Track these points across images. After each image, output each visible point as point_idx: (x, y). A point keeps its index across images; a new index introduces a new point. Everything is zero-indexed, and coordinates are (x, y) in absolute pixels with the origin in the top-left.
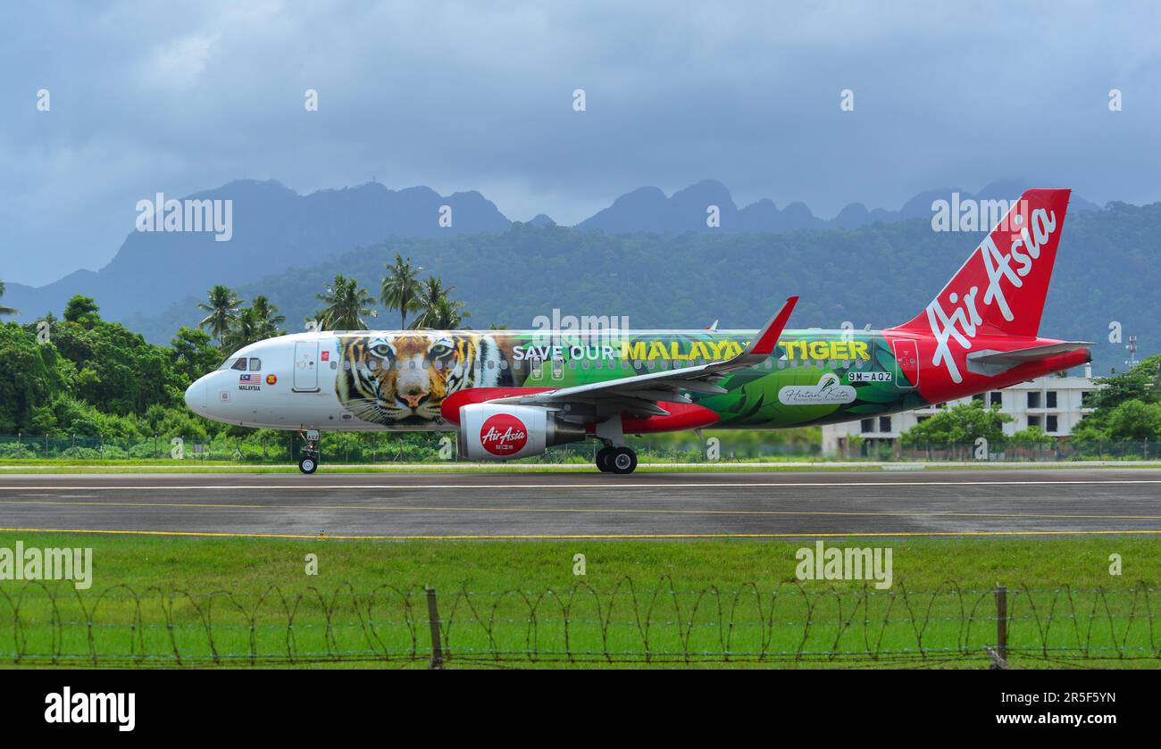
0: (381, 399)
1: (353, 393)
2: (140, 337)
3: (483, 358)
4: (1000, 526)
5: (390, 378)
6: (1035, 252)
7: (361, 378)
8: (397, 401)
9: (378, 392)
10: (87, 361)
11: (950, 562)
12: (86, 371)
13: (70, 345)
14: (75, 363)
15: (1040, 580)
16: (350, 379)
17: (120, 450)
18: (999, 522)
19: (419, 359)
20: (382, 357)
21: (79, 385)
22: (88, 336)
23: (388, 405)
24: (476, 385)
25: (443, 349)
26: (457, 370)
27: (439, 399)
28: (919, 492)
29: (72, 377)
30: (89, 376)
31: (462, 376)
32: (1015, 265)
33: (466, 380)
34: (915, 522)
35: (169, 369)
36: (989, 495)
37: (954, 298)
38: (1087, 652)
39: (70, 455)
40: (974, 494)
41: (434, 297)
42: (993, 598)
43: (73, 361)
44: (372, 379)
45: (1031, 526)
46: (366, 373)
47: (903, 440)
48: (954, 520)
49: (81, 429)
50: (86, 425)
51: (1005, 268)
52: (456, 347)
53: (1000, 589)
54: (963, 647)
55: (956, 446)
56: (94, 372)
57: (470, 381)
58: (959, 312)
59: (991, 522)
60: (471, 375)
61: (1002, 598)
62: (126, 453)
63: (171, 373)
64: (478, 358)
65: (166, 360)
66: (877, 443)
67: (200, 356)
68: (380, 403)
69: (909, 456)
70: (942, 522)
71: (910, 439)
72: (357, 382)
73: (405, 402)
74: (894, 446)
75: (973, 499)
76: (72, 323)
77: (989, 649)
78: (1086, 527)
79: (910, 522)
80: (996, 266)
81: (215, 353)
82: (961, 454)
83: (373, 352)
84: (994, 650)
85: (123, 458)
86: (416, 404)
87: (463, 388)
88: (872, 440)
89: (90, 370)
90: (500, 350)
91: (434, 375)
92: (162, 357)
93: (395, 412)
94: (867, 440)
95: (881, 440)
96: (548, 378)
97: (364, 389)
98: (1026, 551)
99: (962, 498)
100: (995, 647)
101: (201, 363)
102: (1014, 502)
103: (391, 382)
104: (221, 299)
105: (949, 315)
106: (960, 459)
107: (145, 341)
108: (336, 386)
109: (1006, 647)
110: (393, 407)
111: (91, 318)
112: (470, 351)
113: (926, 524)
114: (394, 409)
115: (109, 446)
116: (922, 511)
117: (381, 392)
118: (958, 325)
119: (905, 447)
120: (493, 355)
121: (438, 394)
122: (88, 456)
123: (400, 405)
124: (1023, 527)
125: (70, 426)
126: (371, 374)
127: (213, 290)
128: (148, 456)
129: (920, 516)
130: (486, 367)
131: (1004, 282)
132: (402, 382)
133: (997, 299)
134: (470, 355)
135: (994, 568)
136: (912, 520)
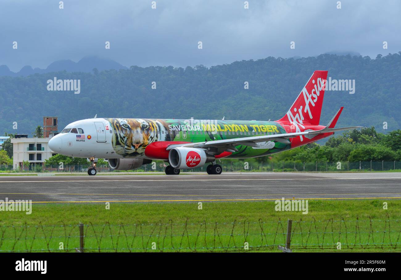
0: (127, 145)
1: (118, 143)
3: (160, 130)
4: (85, 199)
5: (130, 137)
6: (318, 94)
7: (121, 137)
8: (131, 146)
9: (126, 143)
11: (64, 214)
15: (101, 221)
16: (117, 138)
18: (85, 197)
19: (139, 130)
20: (126, 129)
23: (128, 148)
24: (158, 140)
25: (146, 126)
26: (152, 134)
27: (146, 146)
28: (51, 185)
31: (154, 137)
32: (313, 98)
33: (155, 138)
34: (50, 197)
36: (81, 186)
37: (295, 110)
38: (116, 250)
40: (74, 186)
42: (78, 228)
44: (124, 137)
45: (98, 198)
46: (122, 135)
47: (47, 163)
48: (66, 196)
51: (310, 99)
52: (150, 126)
53: (81, 224)
54: (66, 249)
55: (68, 166)
57: (156, 139)
58: (297, 115)
59: (82, 197)
60: (157, 136)
61: (81, 228)
64: (158, 130)
66: (35, 165)
68: (126, 147)
69: (49, 170)
70: (61, 197)
71: (49, 163)
72: (119, 138)
73: (134, 146)
74: (42, 166)
75: (74, 188)
77: (77, 249)
78: (120, 199)
79: (48, 197)
80: (307, 98)
82: (70, 169)
83: (122, 126)
84: (79, 249)
86: (138, 147)
87: (154, 141)
88: (33, 163)
90: (164, 127)
91: (145, 136)
93: (130, 151)
94: (31, 163)
95: (37, 163)
96: (181, 138)
97: (121, 141)
98: (95, 209)
99: (69, 187)
100: (79, 248)
102: (91, 189)
103: (130, 139)
105: (294, 116)
106: (70, 171)
108: (112, 140)
109: (83, 248)
110: (130, 149)
112: (155, 127)
113: (54, 198)
114: (130, 150)
116: (53, 193)
117: (127, 142)
118: (297, 120)
119: (47, 166)
120: (163, 129)
121: (146, 143)
123: (132, 148)
124: (95, 199)
126: (124, 135)
129: (53, 195)
130: (161, 133)
131: (310, 104)
132: (134, 139)
133: (308, 110)
134: (155, 128)
135: (82, 216)
136: (49, 196)
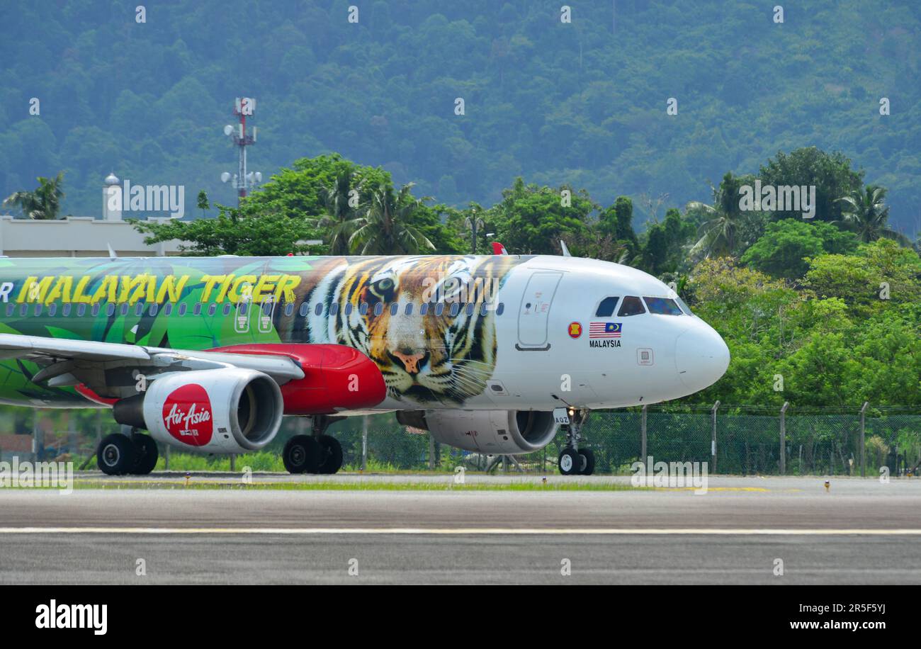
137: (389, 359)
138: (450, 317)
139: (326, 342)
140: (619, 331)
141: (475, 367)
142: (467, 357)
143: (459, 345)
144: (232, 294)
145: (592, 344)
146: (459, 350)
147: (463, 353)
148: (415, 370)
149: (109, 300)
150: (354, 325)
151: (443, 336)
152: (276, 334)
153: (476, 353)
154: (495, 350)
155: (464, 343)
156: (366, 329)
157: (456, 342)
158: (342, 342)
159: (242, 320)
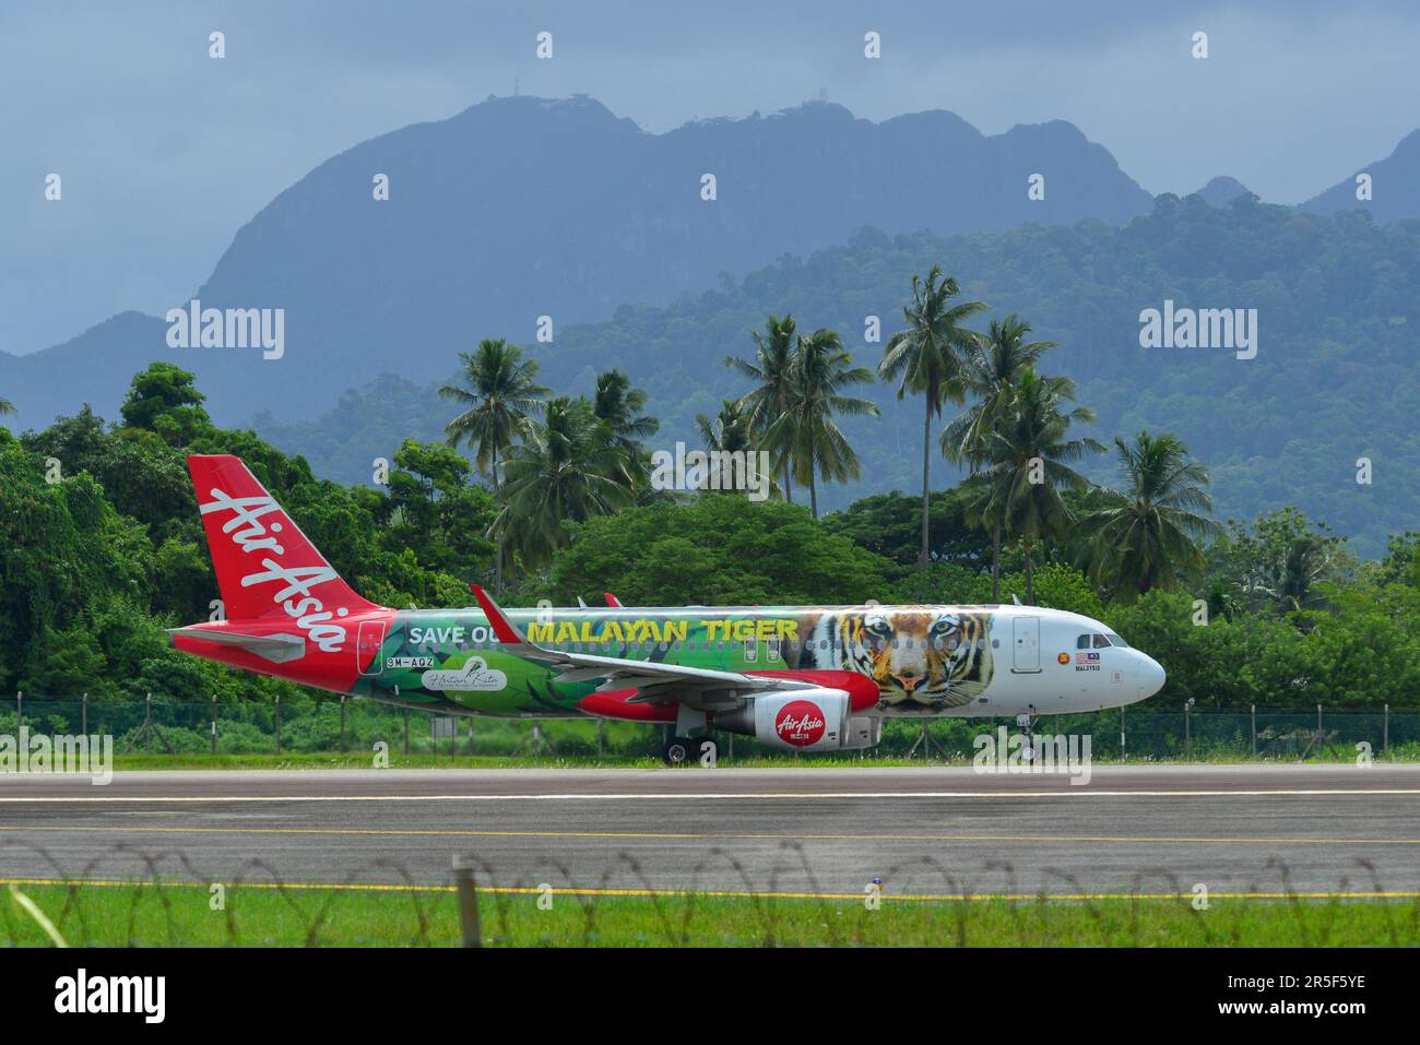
2: (301, 462)
10: (175, 520)
12: (174, 544)
13: (134, 483)
14: (146, 527)
17: (255, 731)
21: (157, 578)
22: (177, 462)
29: (140, 560)
30: (180, 556)
35: (369, 539)
39: (137, 743)
41: (1006, 362)
43: (142, 520)
49: (162, 681)
50: (176, 673)
56: (193, 546)
62: (270, 738)
63: (374, 548)
65: (362, 517)
67: (445, 508)
76: (139, 432)
81: (482, 504)
85: (265, 752)
89: (184, 541)
92: (353, 510)
101: (447, 525)
104: (494, 370)
107: (313, 472)
111: (185, 419)
115: (230, 723)
122: (181, 746)
125: (135, 676)
127: (474, 348)
128: (323, 747)
137: (890, 680)
138: (950, 650)
139: (831, 668)
140: (1098, 658)
141: (971, 686)
142: (965, 678)
143: (958, 670)
144: (737, 636)
145: (1077, 669)
146: (959, 673)
147: (961, 676)
148: (912, 688)
149: (618, 639)
150: (859, 656)
151: (944, 663)
152: (785, 664)
153: (974, 675)
154: (991, 674)
155: (963, 670)
156: (871, 659)
157: (955, 668)
158: (847, 668)
159: (751, 653)
